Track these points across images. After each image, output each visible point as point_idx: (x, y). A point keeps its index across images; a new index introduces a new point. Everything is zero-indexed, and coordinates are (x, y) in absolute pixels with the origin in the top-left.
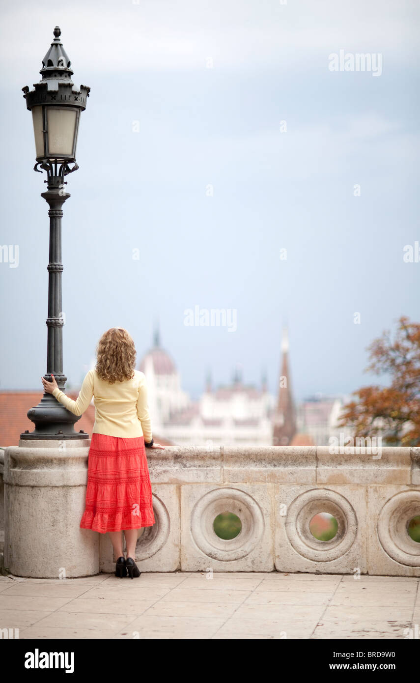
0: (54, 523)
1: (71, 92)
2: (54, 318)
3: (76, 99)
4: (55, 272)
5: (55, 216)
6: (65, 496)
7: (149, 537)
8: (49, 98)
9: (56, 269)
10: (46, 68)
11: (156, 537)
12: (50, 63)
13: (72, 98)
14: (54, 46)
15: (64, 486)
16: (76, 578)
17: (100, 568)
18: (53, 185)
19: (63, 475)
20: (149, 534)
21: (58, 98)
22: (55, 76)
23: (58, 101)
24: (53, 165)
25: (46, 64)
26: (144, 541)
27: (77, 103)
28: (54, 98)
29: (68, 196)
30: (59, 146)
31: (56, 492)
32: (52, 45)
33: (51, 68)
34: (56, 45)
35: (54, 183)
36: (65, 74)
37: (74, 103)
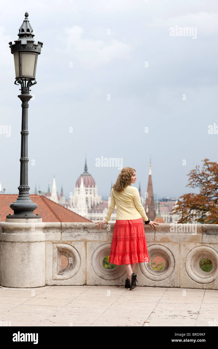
0: (23, 260)
1: (33, 45)
2: (24, 158)
3: (36, 48)
4: (24, 135)
5: (24, 107)
6: (28, 247)
7: (71, 268)
8: (22, 48)
9: (25, 133)
10: (21, 33)
11: (74, 268)
12: (23, 30)
13: (34, 48)
14: (25, 22)
15: (28, 242)
16: (33, 288)
17: (46, 283)
18: (23, 91)
19: (27, 237)
20: (71, 266)
21: (27, 47)
22: (25, 37)
23: (26, 49)
24: (24, 81)
25: (21, 31)
26: (68, 270)
27: (36, 51)
28: (24, 48)
29: (31, 97)
30: (27, 72)
31: (24, 244)
32: (24, 21)
33: (23, 33)
34: (26, 21)
35: (25, 90)
36: (30, 36)
37: (34, 50)
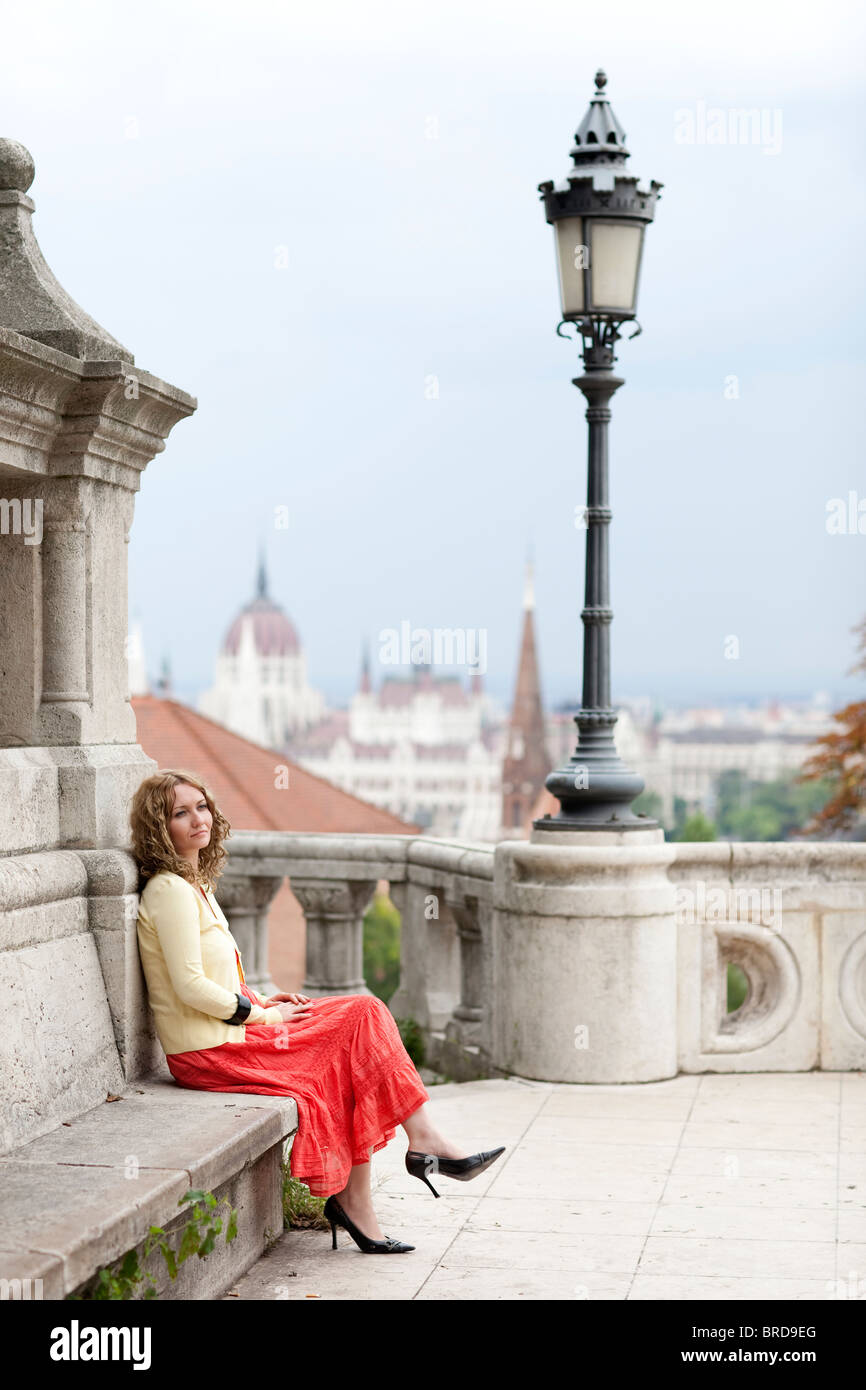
0: (609, 983)
1: (634, 193)
2: (597, 608)
3: (643, 206)
4: (600, 525)
5: (596, 421)
6: (628, 934)
7: (762, 1008)
8: (596, 203)
9: (601, 517)
10: (586, 147)
11: (775, 1008)
12: (592, 138)
13: (637, 205)
14: (597, 107)
15: (626, 917)
16: (643, 1083)
17: (678, 1064)
18: (594, 362)
19: (624, 897)
20: (760, 1002)
21: (613, 203)
22: (603, 162)
23: (613, 210)
24: (596, 325)
25: (584, 138)
26: (751, 1015)
27: (644, 214)
28: (605, 204)
29: (618, 384)
30: (609, 293)
31: (612, 926)
32: (593, 104)
33: (594, 147)
34: (601, 104)
35: (597, 357)
37: (640, 212)
